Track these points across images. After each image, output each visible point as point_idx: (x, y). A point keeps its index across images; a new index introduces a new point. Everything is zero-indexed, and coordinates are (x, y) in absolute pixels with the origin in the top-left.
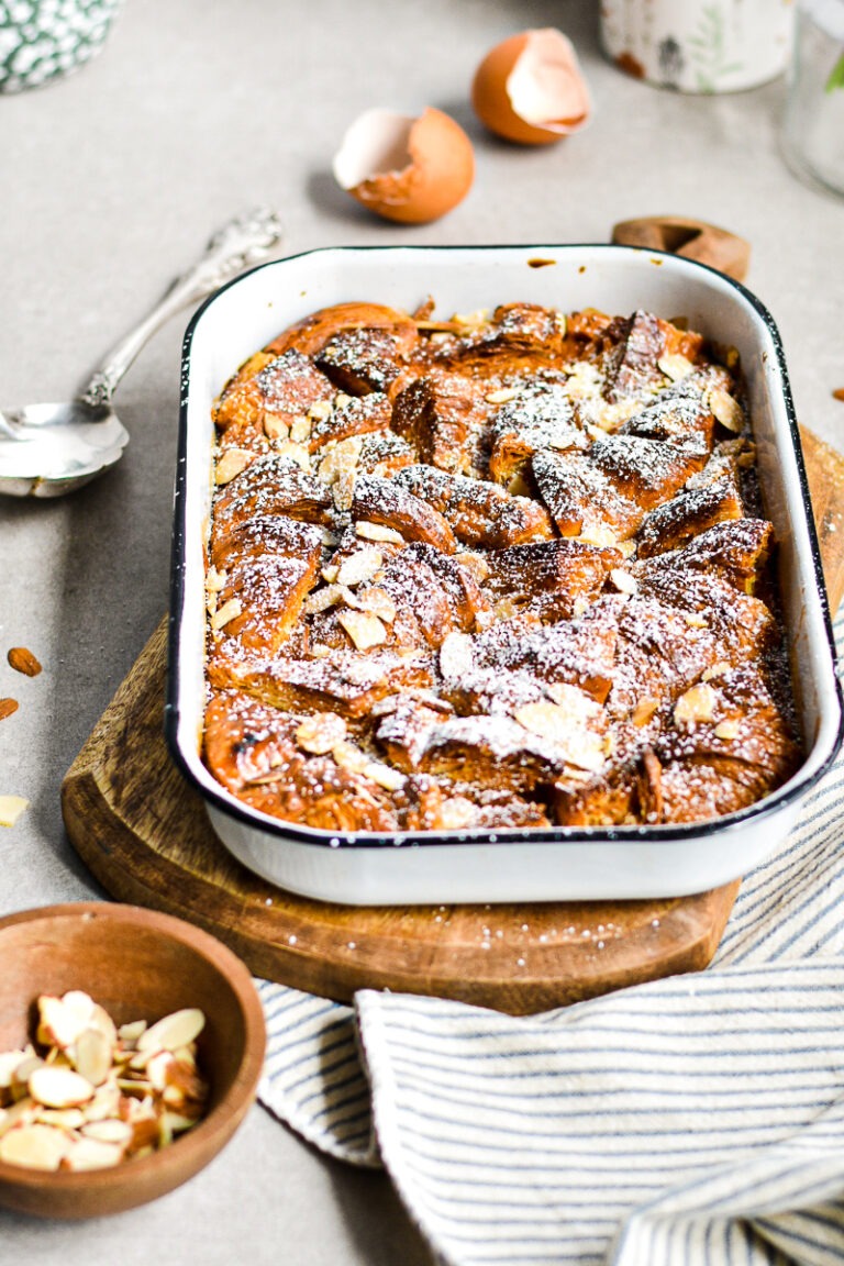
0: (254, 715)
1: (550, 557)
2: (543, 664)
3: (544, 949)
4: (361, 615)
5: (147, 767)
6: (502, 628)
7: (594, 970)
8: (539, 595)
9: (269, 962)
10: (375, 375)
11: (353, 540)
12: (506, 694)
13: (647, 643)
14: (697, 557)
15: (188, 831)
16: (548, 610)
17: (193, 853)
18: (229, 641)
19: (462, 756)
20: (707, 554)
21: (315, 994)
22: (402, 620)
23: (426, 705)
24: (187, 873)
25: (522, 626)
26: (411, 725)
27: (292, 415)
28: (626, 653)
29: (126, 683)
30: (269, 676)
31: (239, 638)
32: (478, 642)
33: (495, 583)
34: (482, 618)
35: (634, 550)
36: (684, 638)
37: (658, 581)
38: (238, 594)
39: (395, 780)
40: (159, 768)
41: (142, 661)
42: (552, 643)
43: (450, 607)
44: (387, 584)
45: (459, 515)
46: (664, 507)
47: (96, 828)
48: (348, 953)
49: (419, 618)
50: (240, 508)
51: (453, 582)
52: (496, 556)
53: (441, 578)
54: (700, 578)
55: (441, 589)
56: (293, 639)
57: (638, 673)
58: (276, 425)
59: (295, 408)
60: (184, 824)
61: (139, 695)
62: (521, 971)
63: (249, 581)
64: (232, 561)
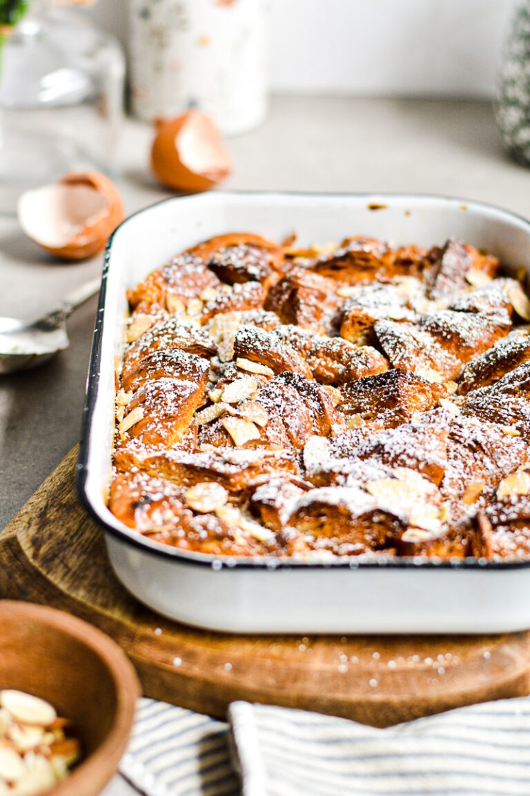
0: (150, 484)
1: (392, 383)
2: (389, 453)
3: (393, 673)
4: (240, 420)
5: (62, 533)
6: (354, 433)
7: (435, 692)
8: (383, 412)
9: (156, 681)
10: (253, 270)
11: (234, 371)
12: (359, 474)
13: (472, 443)
14: (510, 386)
15: (94, 578)
16: (391, 421)
17: (96, 594)
18: (133, 441)
19: (324, 515)
20: (517, 383)
21: (195, 710)
22: (273, 426)
23: (293, 482)
24: (90, 609)
25: (370, 432)
26: (281, 492)
27: (187, 298)
28: (455, 451)
29: (50, 478)
30: (164, 458)
31: (141, 437)
32: (334, 443)
33: (346, 407)
34: (336, 428)
35: (456, 388)
36: (501, 441)
37: (478, 404)
38: (140, 404)
39: (267, 536)
40: (72, 534)
41: (63, 464)
42: (396, 440)
43: (312, 419)
44: (261, 400)
45: (318, 361)
46: (478, 358)
47: (17, 576)
48: (224, 673)
49: (287, 425)
50: (145, 349)
51: (314, 400)
52: (347, 387)
53: (304, 396)
54: (513, 399)
55: (304, 405)
56: (184, 442)
57: (466, 466)
58: (174, 303)
59: (189, 293)
60: (90, 574)
61: (58, 484)
62: (372, 690)
63: (150, 394)
64: (138, 383)
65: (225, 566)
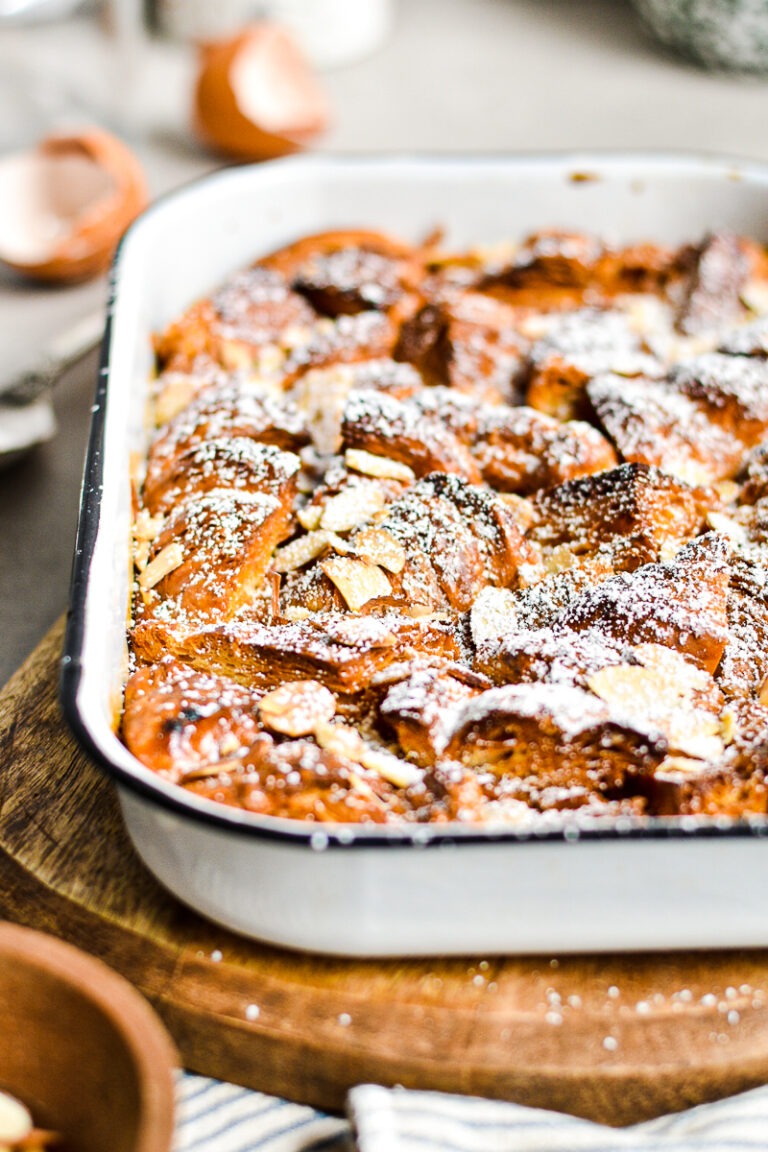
0: (196, 685)
1: (624, 488)
2: (624, 617)
3: (645, 1023)
4: (356, 564)
5: (41, 774)
6: (558, 580)
7: (723, 1056)
8: (609, 540)
9: (215, 1047)
10: (372, 293)
11: (343, 474)
12: (572, 655)
15: (97, 859)
16: (624, 558)
17: (104, 887)
18: (165, 603)
19: (511, 736)
21: (287, 1098)
22: (414, 572)
23: (452, 674)
24: (93, 916)
25: (587, 577)
26: (432, 696)
27: (258, 346)
28: (741, 609)
29: (19, 673)
30: (221, 637)
31: (180, 598)
32: (525, 600)
33: (545, 533)
34: (527, 572)
35: (736, 493)
38: (178, 539)
39: (409, 775)
40: (59, 776)
41: (44, 645)
42: (634, 593)
43: (483, 557)
44: (392, 525)
45: (490, 451)
48: (339, 1031)
49: (439, 570)
50: (185, 438)
51: (487, 523)
52: (543, 497)
53: (469, 517)
55: (469, 532)
56: (257, 603)
57: (762, 637)
58: (236, 355)
59: (261, 336)
60: (92, 850)
61: (35, 683)
62: (610, 1056)
63: (194, 520)
64: (172, 500)
65: (333, 843)
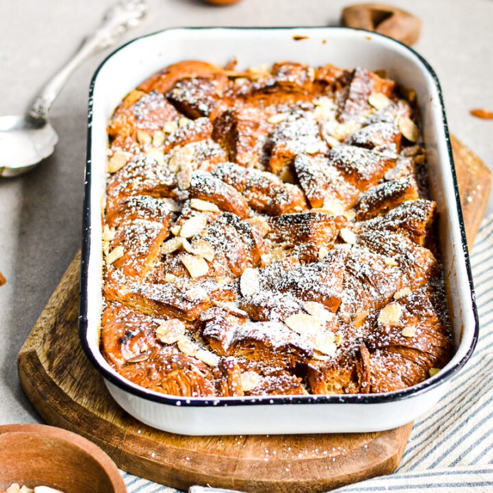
0: (131, 320)
1: (305, 223)
2: (301, 289)
3: (300, 462)
4: (194, 257)
5: (68, 347)
6: (277, 265)
7: (329, 475)
8: (298, 245)
10: (203, 107)
11: (189, 210)
12: (279, 307)
13: (362, 276)
14: (392, 223)
15: (92, 387)
16: (304, 254)
17: (95, 401)
18: (116, 271)
19: (253, 346)
20: (397, 221)
22: (218, 260)
23: (232, 313)
24: (91, 413)
25: (288, 264)
26: (223, 327)
27: (153, 131)
28: (349, 282)
29: (55, 294)
30: (140, 295)
31: (122, 269)
32: (262, 274)
33: (273, 236)
34: (265, 258)
35: (354, 216)
36: (383, 272)
37: (368, 237)
38: (121, 243)
39: (213, 360)
40: (75, 348)
41: (65, 280)
42: (305, 276)
43: (246, 251)
44: (209, 238)
45: (252, 194)
46: (372, 191)
47: (38, 385)
48: (185, 464)
49: (228, 259)
50: (123, 190)
51: (248, 237)
52: (273, 220)
53: (241, 234)
54: (393, 236)
55: (241, 240)
56: (154, 270)
57: (357, 294)
58: (143, 137)
59: (155, 126)
60: (90, 383)
61: (63, 301)
62: (287, 475)
63: (128, 236)
64: (118, 222)
65: (184, 404)
